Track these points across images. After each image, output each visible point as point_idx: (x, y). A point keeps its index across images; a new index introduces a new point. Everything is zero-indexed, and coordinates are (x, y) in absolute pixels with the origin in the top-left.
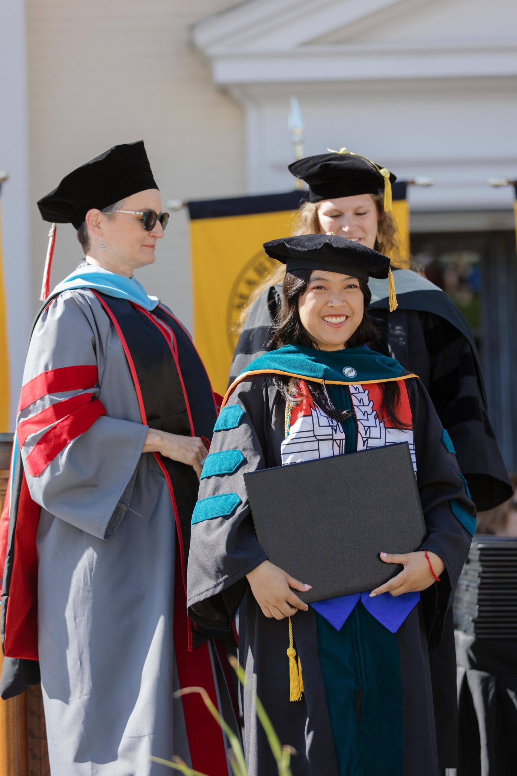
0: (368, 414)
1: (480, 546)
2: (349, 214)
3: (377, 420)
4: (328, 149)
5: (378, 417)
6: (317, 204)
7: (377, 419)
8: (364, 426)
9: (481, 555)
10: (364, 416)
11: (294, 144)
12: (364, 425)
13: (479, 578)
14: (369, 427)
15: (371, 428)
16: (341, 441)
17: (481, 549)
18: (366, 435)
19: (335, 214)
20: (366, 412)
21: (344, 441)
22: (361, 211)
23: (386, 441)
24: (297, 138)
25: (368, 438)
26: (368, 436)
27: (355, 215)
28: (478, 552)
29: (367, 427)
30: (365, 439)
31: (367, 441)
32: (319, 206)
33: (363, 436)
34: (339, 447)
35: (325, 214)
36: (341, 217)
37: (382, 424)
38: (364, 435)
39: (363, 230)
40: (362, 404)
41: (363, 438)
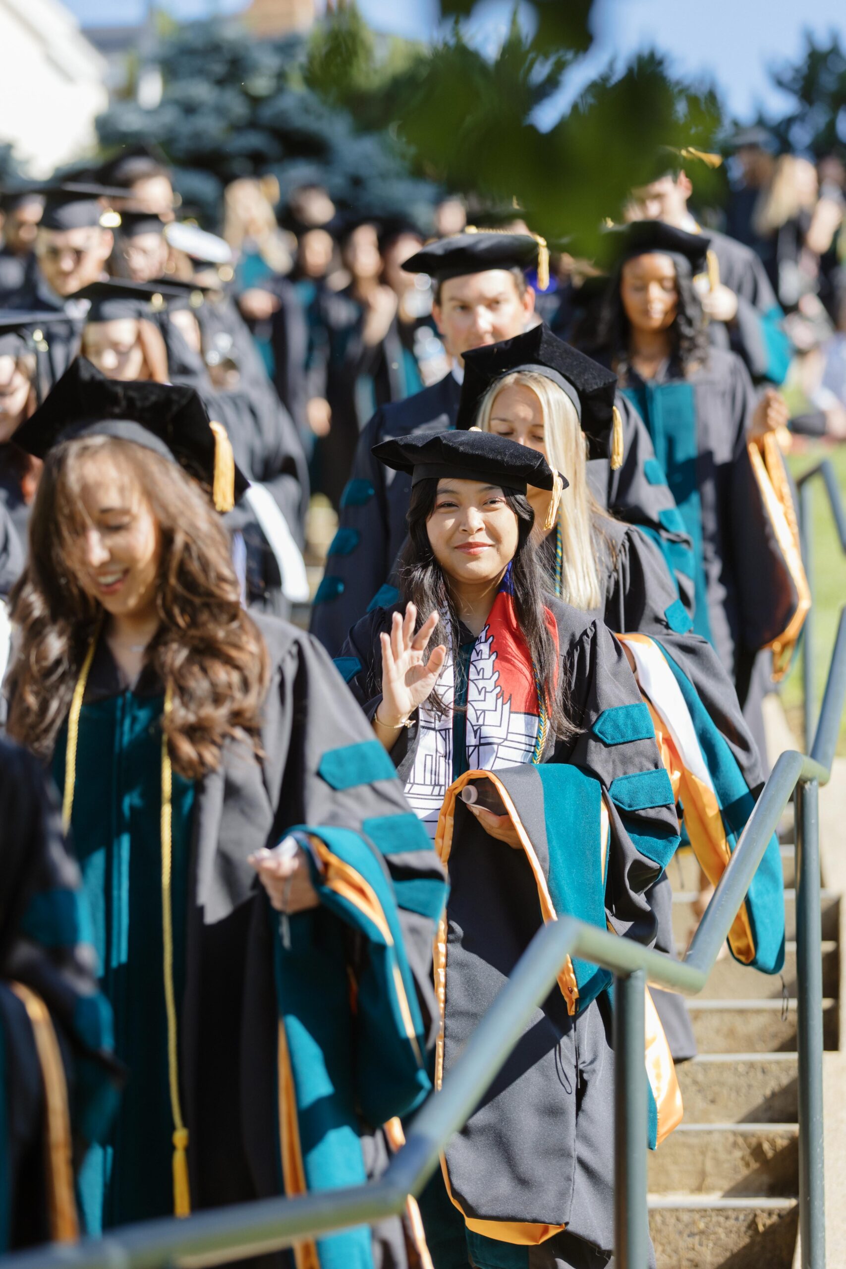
0: (486, 692)
3: (500, 701)
5: (502, 695)
7: (500, 698)
8: (476, 710)
10: (480, 694)
12: (476, 708)
14: (484, 711)
15: (486, 712)
16: (447, 731)
18: (477, 721)
20: (484, 689)
21: (451, 731)
23: (509, 731)
25: (481, 726)
26: (481, 722)
29: (481, 711)
30: (475, 728)
31: (479, 730)
33: (473, 724)
34: (445, 739)
37: (507, 707)
38: (474, 722)
40: (481, 677)
41: (473, 726)
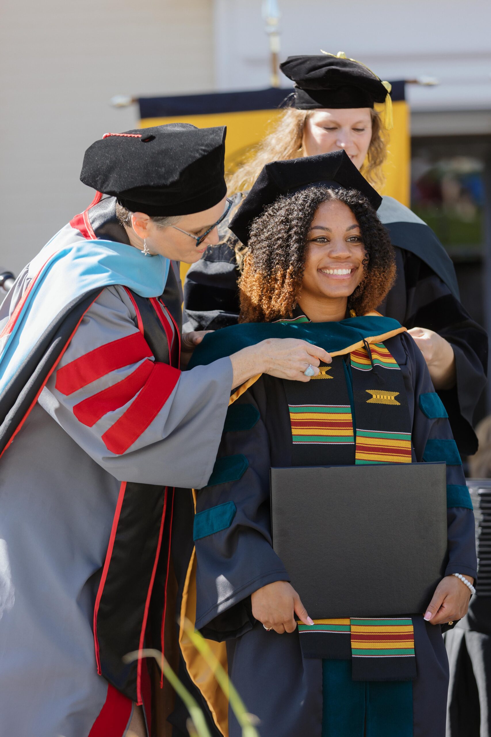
1: (481, 491)
2: (347, 128)
4: (322, 51)
6: (310, 112)
9: (482, 501)
11: (269, 35)
13: (480, 528)
17: (482, 495)
19: (332, 126)
22: (360, 126)
24: (272, 29)
27: (353, 131)
28: (479, 499)
32: (313, 115)
35: (319, 125)
36: (337, 130)
39: (358, 148)
